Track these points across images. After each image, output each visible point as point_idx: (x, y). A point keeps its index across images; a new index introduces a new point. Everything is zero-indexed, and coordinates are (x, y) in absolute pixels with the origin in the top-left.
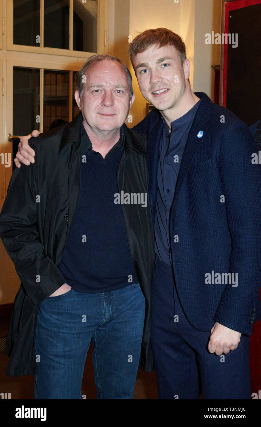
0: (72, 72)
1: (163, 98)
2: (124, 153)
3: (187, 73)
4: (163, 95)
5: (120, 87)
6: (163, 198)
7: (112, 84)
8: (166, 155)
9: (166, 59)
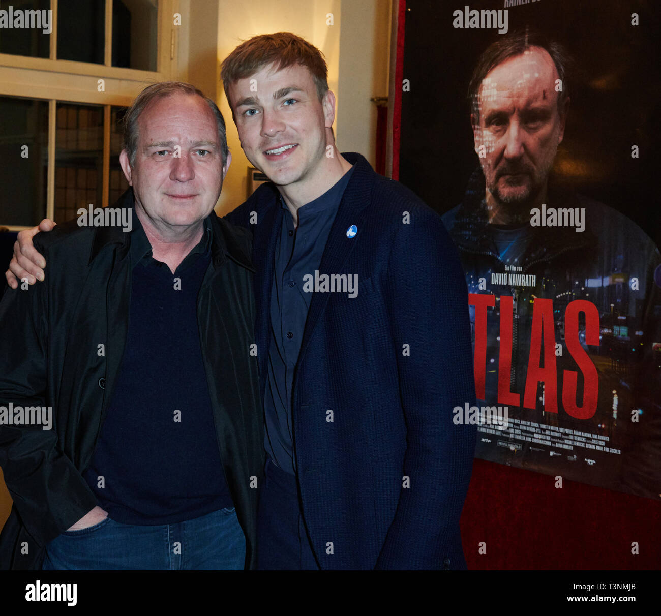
0: (109, 108)
1: (286, 161)
2: (211, 262)
3: (330, 116)
4: (285, 156)
5: (204, 144)
6: (281, 350)
7: (190, 138)
8: (289, 268)
9: (291, 90)
